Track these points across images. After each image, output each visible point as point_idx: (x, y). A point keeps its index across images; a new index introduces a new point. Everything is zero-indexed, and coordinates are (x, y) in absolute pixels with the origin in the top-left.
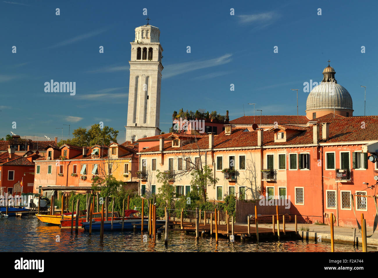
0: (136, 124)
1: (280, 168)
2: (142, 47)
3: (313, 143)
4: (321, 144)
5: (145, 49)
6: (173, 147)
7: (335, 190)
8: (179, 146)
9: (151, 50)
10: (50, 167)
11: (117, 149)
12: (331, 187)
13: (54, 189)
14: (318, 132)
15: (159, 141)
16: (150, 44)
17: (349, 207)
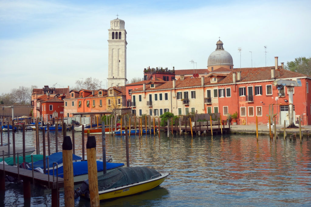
0: (113, 77)
1: (215, 97)
2: (115, 32)
3: (232, 83)
4: (237, 83)
5: (117, 33)
6: (151, 88)
7: (245, 106)
8: (154, 87)
9: (120, 33)
10: (73, 102)
11: (113, 91)
12: (243, 105)
13: (80, 114)
14: (235, 77)
15: (143, 85)
16: (119, 30)
17: (253, 115)
